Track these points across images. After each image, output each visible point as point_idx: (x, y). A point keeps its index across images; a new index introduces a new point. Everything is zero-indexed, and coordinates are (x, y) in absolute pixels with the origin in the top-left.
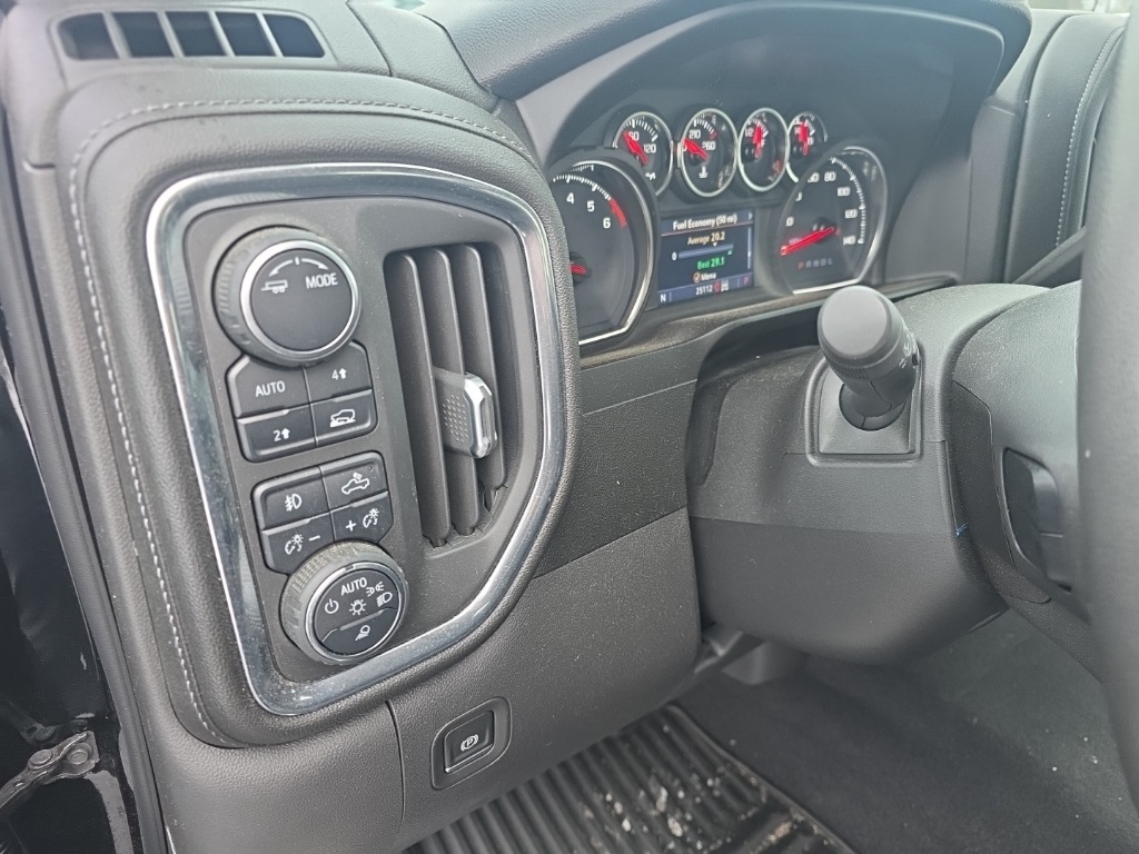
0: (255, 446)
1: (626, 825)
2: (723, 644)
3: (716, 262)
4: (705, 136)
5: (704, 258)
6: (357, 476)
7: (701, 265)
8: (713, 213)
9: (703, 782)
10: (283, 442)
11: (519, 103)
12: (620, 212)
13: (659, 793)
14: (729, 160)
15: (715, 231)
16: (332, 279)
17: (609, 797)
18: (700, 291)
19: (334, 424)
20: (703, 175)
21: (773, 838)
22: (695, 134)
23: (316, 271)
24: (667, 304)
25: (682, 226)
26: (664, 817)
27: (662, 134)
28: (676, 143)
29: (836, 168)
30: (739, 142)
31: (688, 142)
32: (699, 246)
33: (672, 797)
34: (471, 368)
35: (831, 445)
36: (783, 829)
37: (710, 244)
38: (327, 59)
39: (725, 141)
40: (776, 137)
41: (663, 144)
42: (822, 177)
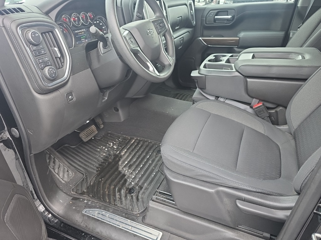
0: (35, 54)
1: (106, 149)
2: (106, 97)
3: (84, 37)
4: (75, 17)
5: (82, 36)
6: (47, 58)
7: (82, 38)
8: (81, 29)
9: (118, 140)
10: (37, 54)
11: (49, 15)
12: (66, 31)
13: (111, 144)
14: (80, 20)
15: (82, 32)
16: (38, 35)
17: (102, 147)
18: (83, 42)
19: (42, 52)
20: (77, 23)
21: (132, 142)
22: (74, 17)
23: (36, 34)
24: (78, 44)
25: (77, 32)
26: (113, 146)
27: (68, 17)
28: (71, 18)
29: (98, 20)
30: (80, 18)
31: (73, 18)
32: (80, 35)
33: (113, 143)
34: (55, 47)
35: (103, 52)
36: (133, 141)
37: (82, 34)
38: (26, 12)
39: (78, 18)
40: (86, 16)
41: (69, 19)
42: (96, 22)
